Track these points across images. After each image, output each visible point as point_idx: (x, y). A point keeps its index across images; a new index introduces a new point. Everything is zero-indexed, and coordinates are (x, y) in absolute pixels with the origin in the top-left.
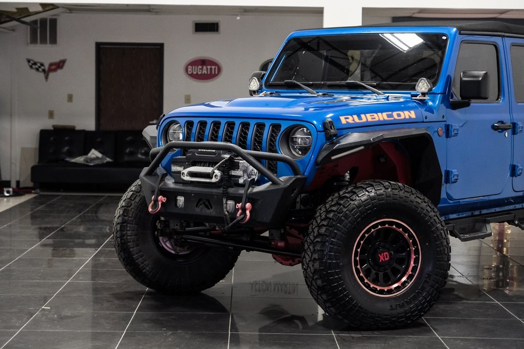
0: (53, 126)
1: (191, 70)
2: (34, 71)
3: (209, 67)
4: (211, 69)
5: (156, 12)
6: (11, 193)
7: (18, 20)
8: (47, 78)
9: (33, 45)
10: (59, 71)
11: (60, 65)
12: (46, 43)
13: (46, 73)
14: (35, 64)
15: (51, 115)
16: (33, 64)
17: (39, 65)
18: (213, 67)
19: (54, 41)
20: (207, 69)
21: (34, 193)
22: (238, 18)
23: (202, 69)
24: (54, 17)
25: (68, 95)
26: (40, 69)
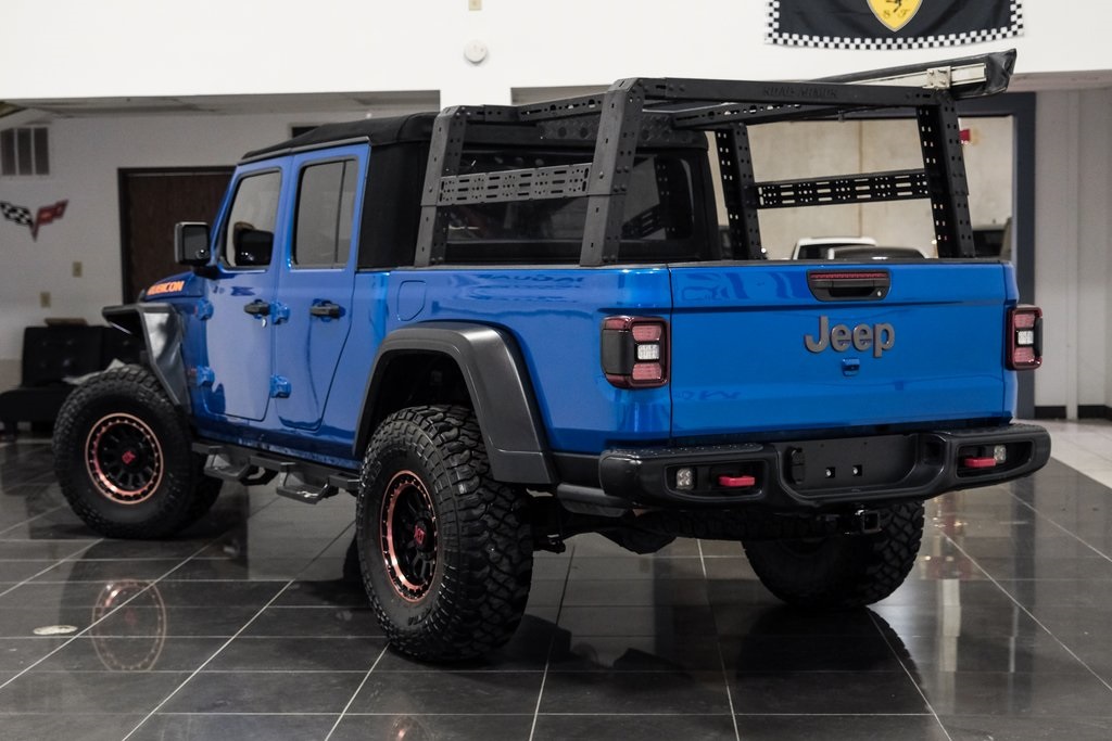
0: (47, 321)
2: (12, 224)
8: (35, 234)
9: (8, 178)
10: (57, 222)
11: (56, 212)
12: (31, 173)
13: (34, 226)
14: (14, 210)
15: (45, 300)
17: (20, 212)
19: (43, 168)
24: (43, 126)
25: (74, 263)
26: (23, 220)
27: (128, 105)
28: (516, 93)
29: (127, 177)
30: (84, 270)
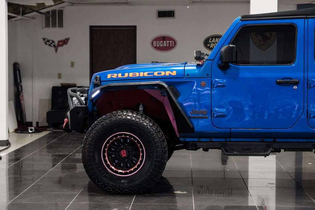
0: (61, 84)
1: (155, 44)
2: (47, 46)
3: (168, 42)
4: (169, 43)
5: (131, 4)
7: (38, 11)
8: (56, 51)
9: (47, 28)
10: (65, 46)
11: (65, 42)
12: (56, 27)
13: (56, 48)
14: (48, 41)
15: (60, 76)
16: (47, 42)
17: (51, 42)
18: (171, 42)
19: (61, 25)
20: (167, 43)
21: (49, 130)
22: (188, 7)
23: (163, 43)
24: (61, 9)
25: (71, 62)
26: (52, 45)
29: (93, 29)
30: (75, 65)
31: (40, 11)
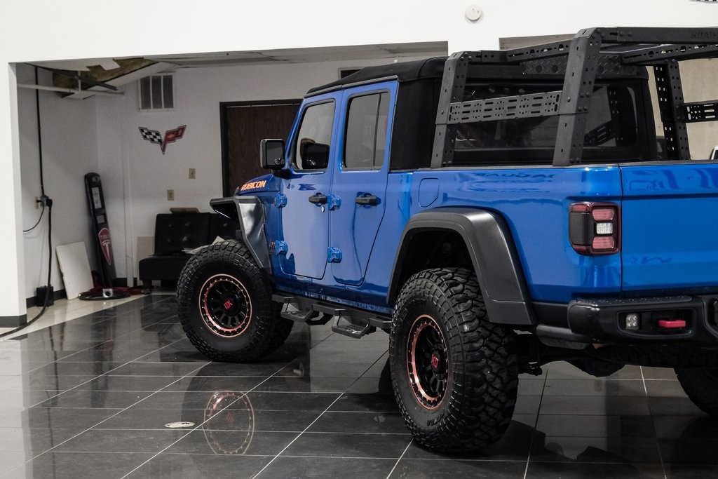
0: (171, 210)
2: (148, 142)
6: (112, 295)
7: (104, 84)
8: (163, 150)
9: (145, 110)
10: (178, 141)
11: (178, 133)
12: (161, 107)
13: (163, 145)
14: (149, 133)
15: (171, 195)
16: (147, 134)
17: (154, 134)
19: (169, 104)
21: (143, 294)
22: (396, 61)
24: (169, 74)
25: (190, 169)
26: (156, 140)
27: (228, 58)
28: (503, 41)
29: (225, 108)
30: (197, 174)
31: (108, 83)
